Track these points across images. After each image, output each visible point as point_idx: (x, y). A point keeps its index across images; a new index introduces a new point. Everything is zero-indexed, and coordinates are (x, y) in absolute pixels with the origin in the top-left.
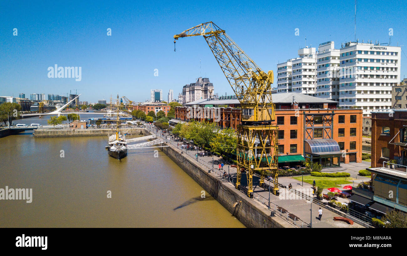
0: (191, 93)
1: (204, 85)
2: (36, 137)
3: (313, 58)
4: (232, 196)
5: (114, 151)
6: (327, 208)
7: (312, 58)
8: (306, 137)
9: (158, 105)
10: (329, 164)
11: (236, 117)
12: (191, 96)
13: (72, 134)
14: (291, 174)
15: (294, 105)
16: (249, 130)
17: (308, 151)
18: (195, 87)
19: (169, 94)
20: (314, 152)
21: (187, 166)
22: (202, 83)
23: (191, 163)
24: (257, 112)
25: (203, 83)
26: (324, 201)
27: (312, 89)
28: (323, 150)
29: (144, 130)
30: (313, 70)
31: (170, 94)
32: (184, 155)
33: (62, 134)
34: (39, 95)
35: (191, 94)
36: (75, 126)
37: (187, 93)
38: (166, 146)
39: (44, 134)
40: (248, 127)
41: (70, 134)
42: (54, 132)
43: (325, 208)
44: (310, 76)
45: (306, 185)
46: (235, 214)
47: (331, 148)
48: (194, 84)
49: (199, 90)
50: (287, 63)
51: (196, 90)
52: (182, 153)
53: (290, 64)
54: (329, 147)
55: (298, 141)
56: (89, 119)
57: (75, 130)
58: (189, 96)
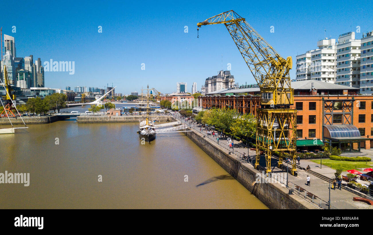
0: (213, 85)
1: (225, 77)
2: (79, 123)
3: (333, 49)
4: (251, 176)
5: (144, 134)
6: (347, 189)
7: (331, 49)
8: (325, 123)
9: (183, 96)
10: (349, 149)
11: (256, 103)
12: (213, 88)
13: (109, 120)
14: (309, 157)
15: (313, 92)
16: (268, 113)
17: (327, 136)
18: (217, 79)
19: (193, 86)
20: (333, 136)
21: (208, 148)
22: (223, 76)
23: (212, 146)
24: (276, 96)
25: (224, 75)
26: (343, 182)
27: (332, 79)
28: (343, 135)
29: (171, 117)
32: (206, 139)
33: (100, 120)
34: (82, 88)
36: (111, 114)
37: (210, 85)
38: (190, 131)
39: (85, 120)
40: (267, 110)
41: (107, 121)
42: (94, 118)
43: (344, 189)
44: (329, 67)
45: (324, 167)
46: (254, 192)
47: (350, 133)
48: (216, 77)
49: (221, 82)
50: (305, 54)
51: (218, 82)
52: (204, 137)
53: (309, 55)
54: (349, 132)
55: (317, 126)
56: (123, 108)
57: (111, 117)
58: (211, 87)
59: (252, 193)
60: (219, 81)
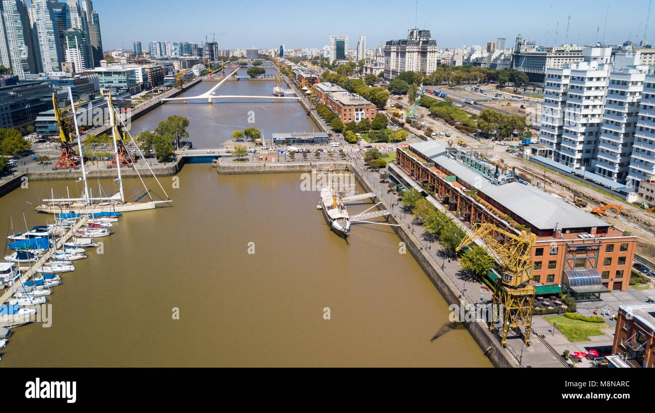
0: (399, 56)
1: (421, 42)
4: (485, 338)
8: (566, 267)
9: (358, 105)
12: (399, 61)
13: (263, 170)
15: (557, 232)
17: (566, 284)
18: (407, 47)
19: (359, 43)
20: (572, 285)
22: (418, 39)
25: (420, 39)
26: (569, 361)
28: (584, 283)
30: (601, 88)
31: (361, 44)
32: (425, 253)
33: (251, 170)
34: (162, 44)
35: (400, 58)
36: (264, 159)
37: (393, 55)
38: (397, 225)
39: (230, 171)
41: (261, 170)
42: (241, 167)
44: (596, 97)
45: (556, 333)
46: (487, 354)
47: (592, 279)
48: (405, 42)
49: (413, 52)
50: (562, 70)
51: (409, 52)
52: (421, 249)
53: (567, 72)
55: (557, 272)
57: (266, 165)
58: (395, 58)
59: (485, 354)
60: (410, 50)
